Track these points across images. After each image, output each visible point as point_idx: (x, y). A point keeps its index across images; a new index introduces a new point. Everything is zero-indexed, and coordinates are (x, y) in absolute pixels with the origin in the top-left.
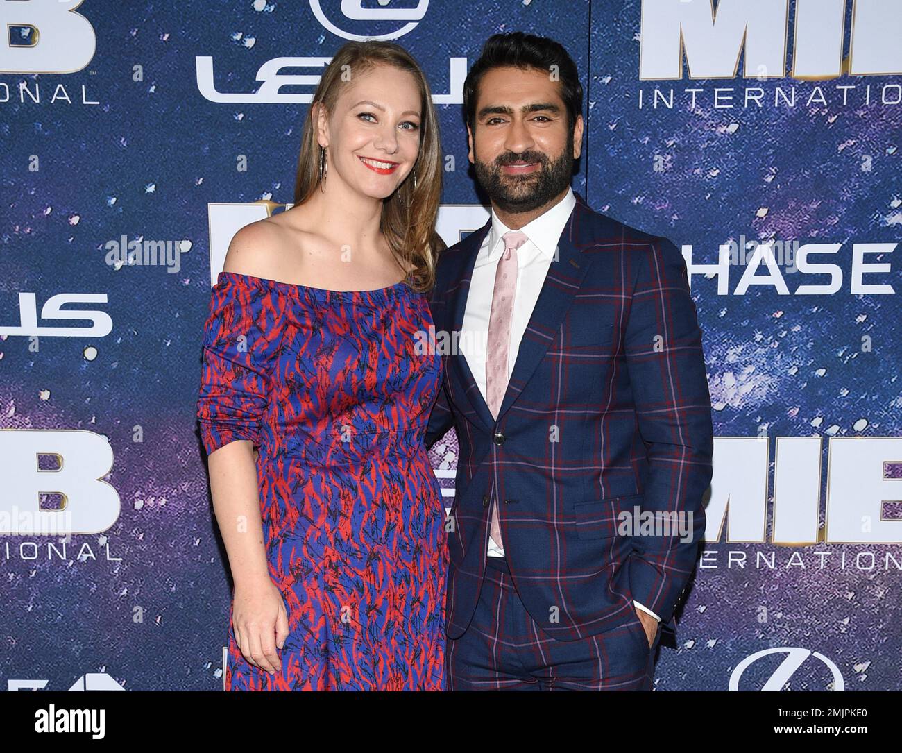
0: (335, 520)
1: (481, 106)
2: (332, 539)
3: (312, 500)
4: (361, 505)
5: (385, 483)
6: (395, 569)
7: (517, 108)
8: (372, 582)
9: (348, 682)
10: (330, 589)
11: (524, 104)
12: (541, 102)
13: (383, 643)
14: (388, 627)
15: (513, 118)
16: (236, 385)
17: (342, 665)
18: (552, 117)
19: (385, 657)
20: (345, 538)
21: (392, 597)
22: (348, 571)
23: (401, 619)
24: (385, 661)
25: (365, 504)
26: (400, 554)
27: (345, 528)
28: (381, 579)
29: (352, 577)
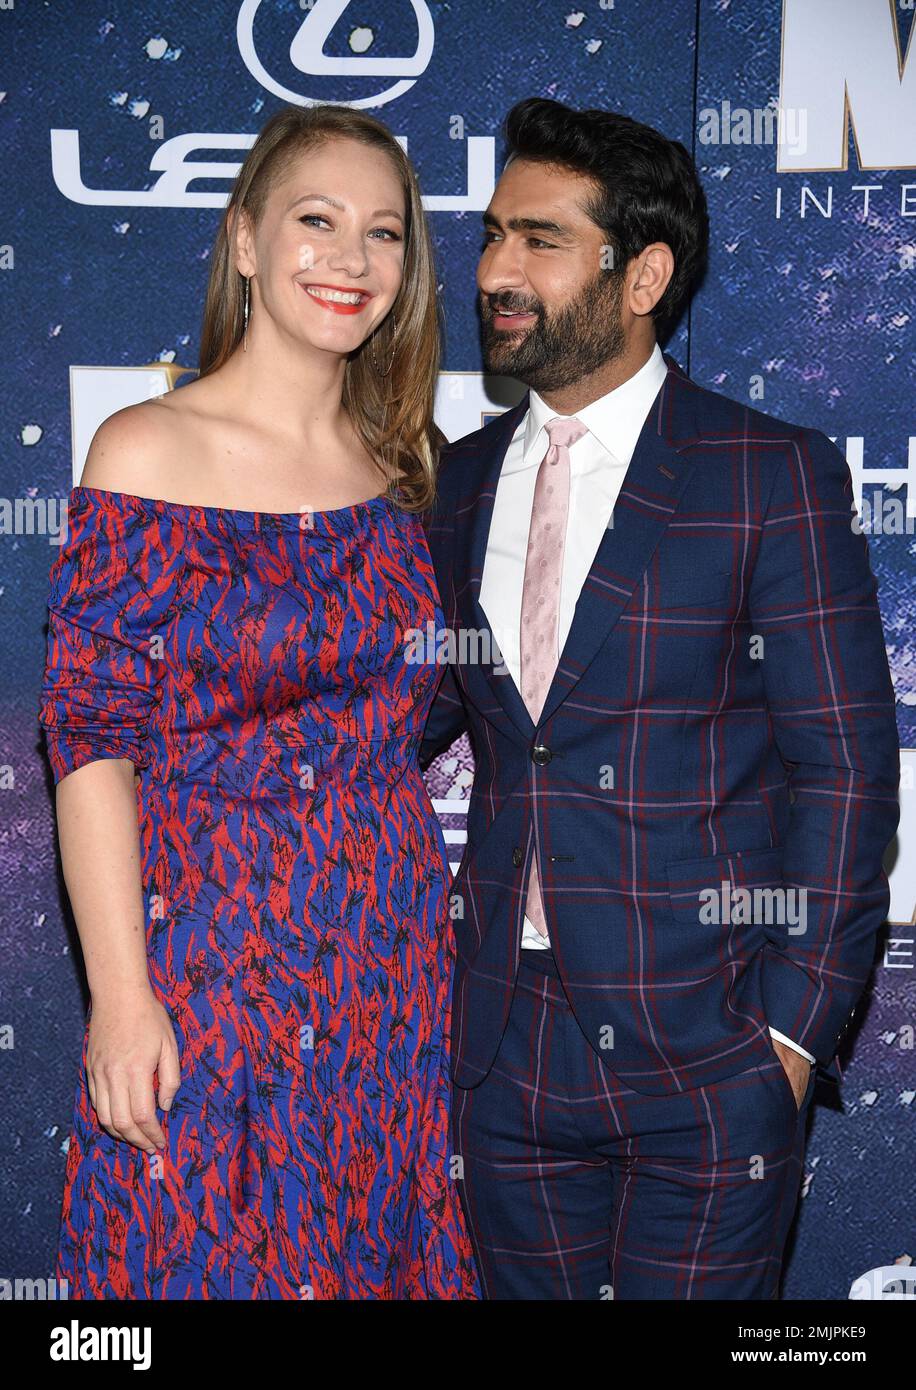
0: (263, 886)
2: (257, 918)
3: (226, 853)
4: (307, 862)
5: (348, 825)
6: (362, 970)
8: (324, 992)
9: (280, 1163)
10: (252, 1004)
13: (342, 1096)
14: (351, 1068)
17: (271, 1135)
19: (345, 1118)
20: (279, 917)
21: (356, 1017)
22: (283, 974)
23: (372, 1054)
24: (345, 1127)
25: (312, 860)
26: (371, 943)
27: (280, 900)
28: (338, 986)
29: (290, 981)
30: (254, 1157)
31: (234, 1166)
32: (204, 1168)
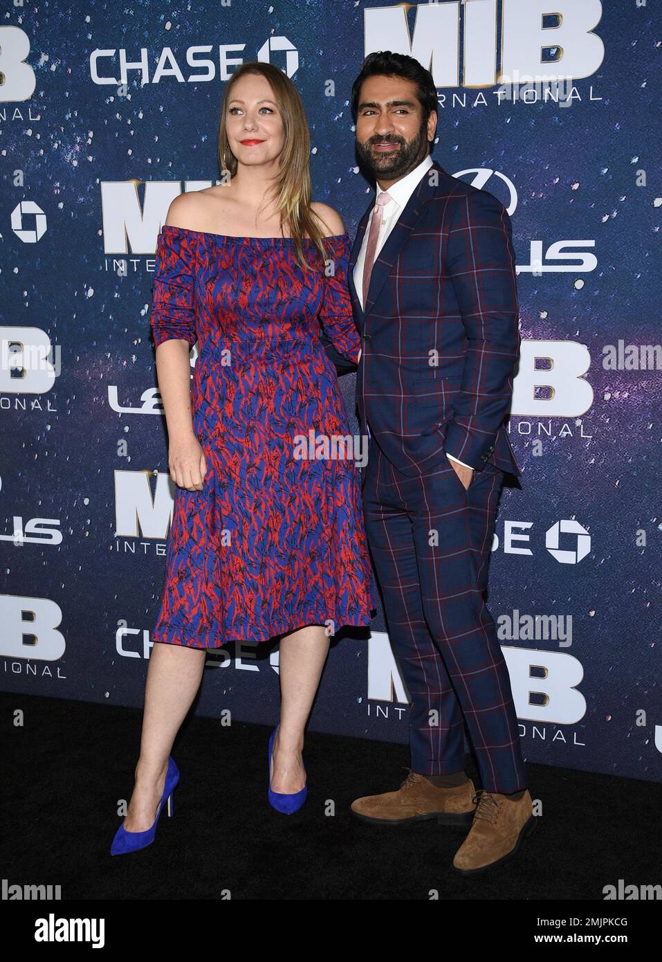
0: (223, 402)
1: (360, 103)
2: (220, 415)
3: (211, 388)
4: (240, 393)
5: (261, 378)
6: (268, 438)
7: (383, 104)
8: (250, 447)
9: (226, 515)
10: (218, 451)
11: (388, 101)
12: (400, 100)
13: (264, 492)
14: (266, 479)
15: (381, 111)
16: (171, 302)
17: (223, 503)
18: (409, 110)
19: (266, 501)
20: (229, 416)
21: (267, 458)
22: (231, 439)
23: (276, 474)
24: (266, 504)
25: (243, 392)
26: (272, 428)
27: (229, 409)
28: (257, 445)
29: (235, 443)
30: (217, 514)
31: (209, 516)
32: (195, 515)
